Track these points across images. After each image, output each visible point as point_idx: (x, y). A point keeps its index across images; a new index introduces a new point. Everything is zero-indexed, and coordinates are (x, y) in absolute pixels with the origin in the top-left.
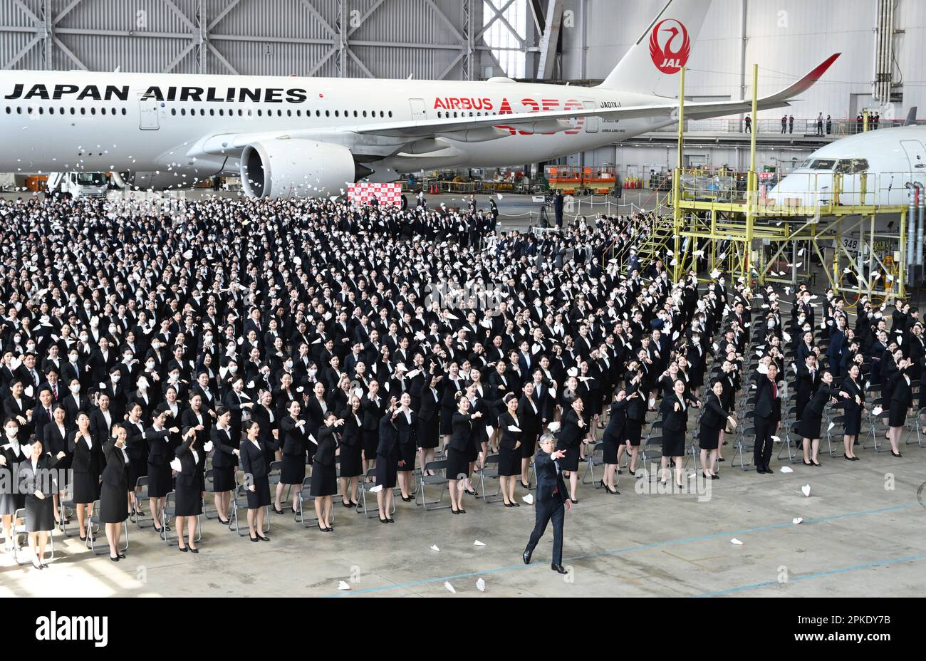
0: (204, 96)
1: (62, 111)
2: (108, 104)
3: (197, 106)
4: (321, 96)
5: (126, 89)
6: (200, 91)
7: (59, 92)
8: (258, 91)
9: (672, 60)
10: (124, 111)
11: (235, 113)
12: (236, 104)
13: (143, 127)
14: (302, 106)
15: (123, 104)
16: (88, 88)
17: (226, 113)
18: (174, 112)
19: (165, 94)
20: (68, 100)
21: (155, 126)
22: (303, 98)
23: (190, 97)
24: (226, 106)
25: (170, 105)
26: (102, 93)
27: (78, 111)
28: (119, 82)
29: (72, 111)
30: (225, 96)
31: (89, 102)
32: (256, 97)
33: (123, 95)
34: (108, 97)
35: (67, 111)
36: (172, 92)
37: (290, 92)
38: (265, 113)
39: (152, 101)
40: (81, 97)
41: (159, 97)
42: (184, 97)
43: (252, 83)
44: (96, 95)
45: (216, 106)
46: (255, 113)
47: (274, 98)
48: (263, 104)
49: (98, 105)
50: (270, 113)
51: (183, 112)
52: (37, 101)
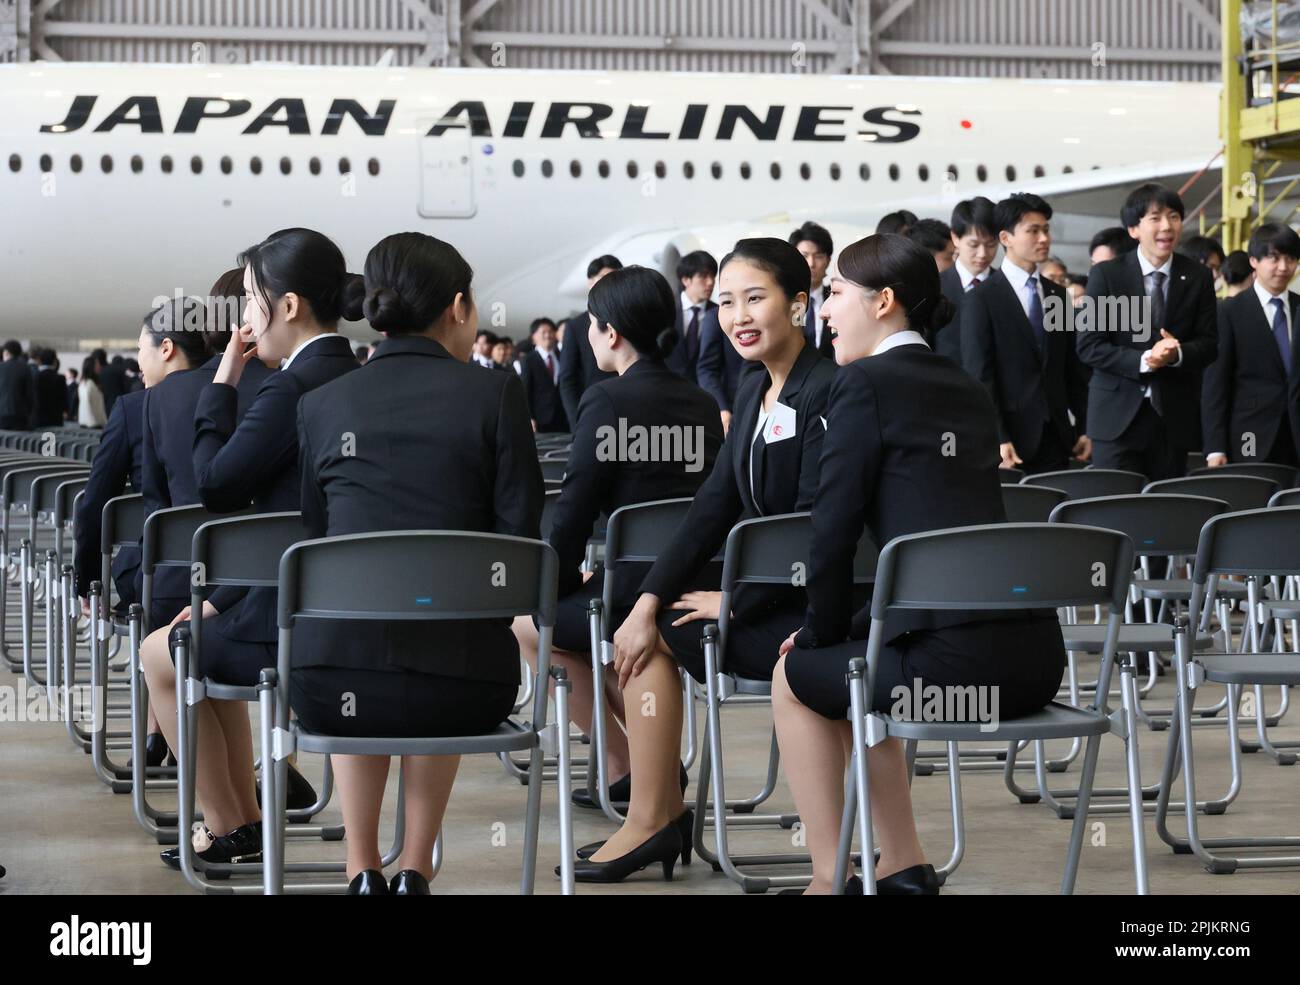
0: (611, 127)
1: (197, 166)
2: (329, 149)
3: (588, 151)
4: (966, 125)
5: (386, 109)
6: (602, 111)
7: (192, 115)
8: (776, 113)
10: (373, 167)
11: (703, 171)
12: (706, 147)
13: (428, 209)
14: (906, 155)
15: (372, 146)
16: (275, 107)
17: (675, 170)
18: (519, 168)
19: (498, 118)
20: (217, 137)
21: (464, 207)
22: (909, 131)
23: (570, 129)
24: (676, 151)
25: (509, 149)
26: (317, 116)
27: (241, 166)
28: (367, 84)
29: (226, 166)
30: (675, 125)
31: (276, 141)
32: (766, 130)
33: (375, 125)
35: (211, 166)
36: (520, 114)
37: (874, 116)
38: (791, 172)
39: (460, 138)
40: (254, 128)
41: (480, 126)
42: (553, 127)
43: (758, 91)
44: (298, 122)
45: (644, 152)
46: (761, 171)
47: (820, 130)
48: (786, 148)
49: (300, 148)
50: (805, 172)
51: (547, 169)
52: (128, 139)
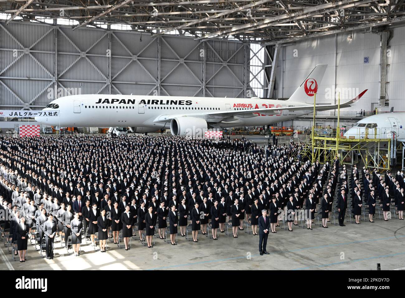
0: (159, 103)
1: (114, 107)
2: (128, 105)
3: (157, 106)
4: (197, 103)
5: (134, 100)
6: (158, 101)
7: (113, 101)
8: (176, 101)
9: (312, 92)
10: (133, 108)
11: (169, 108)
12: (169, 105)
13: (139, 113)
14: (191, 106)
15: (133, 105)
16: (122, 100)
17: (166, 108)
18: (149, 108)
19: (147, 102)
20: (116, 104)
21: (143, 112)
22: (191, 104)
23: (154, 103)
24: (166, 106)
25: (148, 106)
26: (127, 102)
27: (119, 107)
28: (132, 97)
29: (117, 107)
30: (166, 103)
31: (122, 104)
32: (176, 103)
33: (133, 102)
34: (128, 103)
35: (115, 107)
36: (149, 101)
37: (187, 102)
38: (178, 108)
39: (143, 104)
40: (120, 103)
41: (145, 103)
42: (153, 103)
43: (175, 98)
44: (125, 102)
45: (163, 106)
46: (175, 108)
47: (181, 103)
48: (178, 106)
49: (125, 105)
50: (180, 108)
51: (152, 108)
52: (106, 104)
